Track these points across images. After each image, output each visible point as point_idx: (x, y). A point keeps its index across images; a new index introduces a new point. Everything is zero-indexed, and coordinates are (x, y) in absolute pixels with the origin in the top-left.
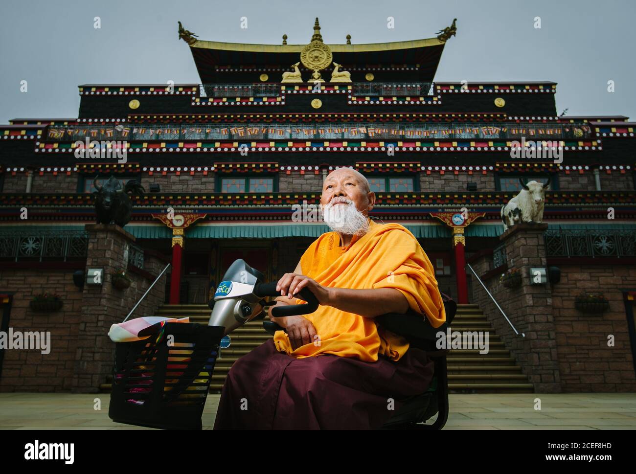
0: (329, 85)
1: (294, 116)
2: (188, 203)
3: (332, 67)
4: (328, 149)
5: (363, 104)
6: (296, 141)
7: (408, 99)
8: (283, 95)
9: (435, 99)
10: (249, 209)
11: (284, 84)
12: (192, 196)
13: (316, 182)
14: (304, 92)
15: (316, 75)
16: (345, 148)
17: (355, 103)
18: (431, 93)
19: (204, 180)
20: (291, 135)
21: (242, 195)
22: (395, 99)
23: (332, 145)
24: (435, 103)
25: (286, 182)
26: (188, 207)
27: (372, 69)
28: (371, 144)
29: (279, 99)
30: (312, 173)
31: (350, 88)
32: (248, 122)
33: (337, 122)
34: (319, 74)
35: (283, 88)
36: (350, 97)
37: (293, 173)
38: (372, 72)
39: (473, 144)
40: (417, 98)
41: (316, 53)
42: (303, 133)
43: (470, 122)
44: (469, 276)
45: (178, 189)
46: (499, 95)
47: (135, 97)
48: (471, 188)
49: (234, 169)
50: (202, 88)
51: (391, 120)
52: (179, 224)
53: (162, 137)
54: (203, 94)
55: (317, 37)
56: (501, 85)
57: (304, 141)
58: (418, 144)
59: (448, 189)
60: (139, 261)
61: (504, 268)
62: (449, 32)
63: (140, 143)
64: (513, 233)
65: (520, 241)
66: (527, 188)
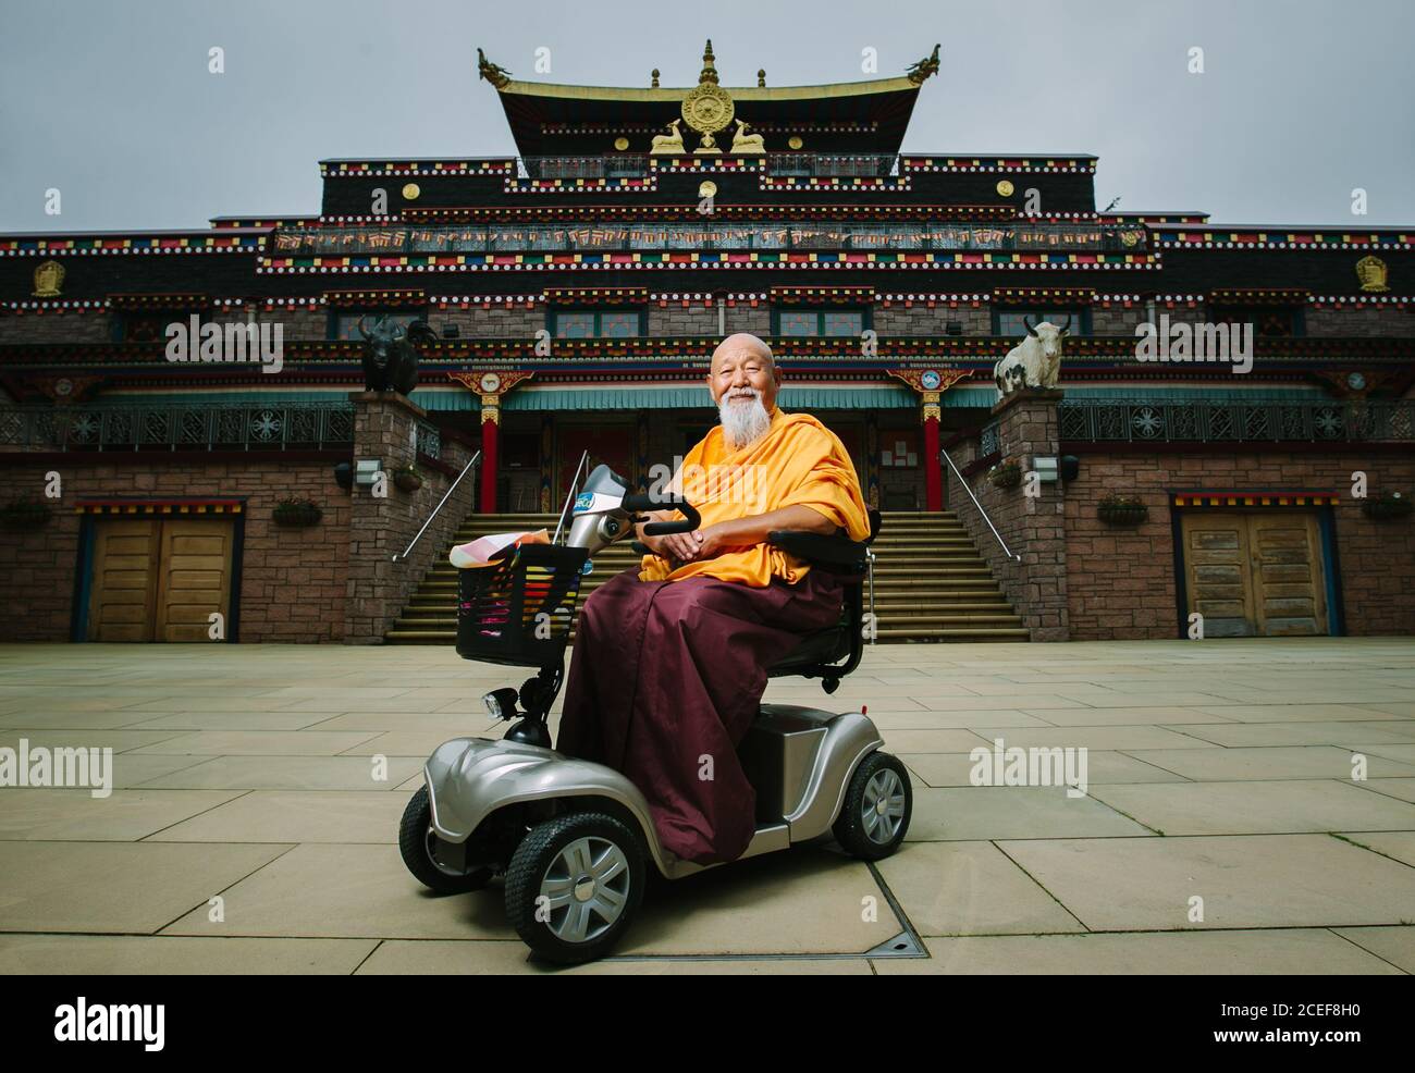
0: (730, 159)
1: (671, 209)
2: (505, 354)
3: (733, 126)
4: (727, 266)
5: (784, 191)
6: (674, 252)
7: (858, 181)
8: (653, 174)
9: (901, 182)
10: (601, 364)
11: (655, 157)
12: (511, 343)
13: (706, 319)
14: (688, 169)
15: (707, 140)
16: (754, 264)
17: (771, 187)
18: (895, 172)
19: (528, 316)
20: (666, 242)
21: (589, 342)
22: (835, 181)
23: (734, 259)
24: (900, 188)
25: (659, 318)
26: (504, 360)
27: (799, 130)
28: (796, 257)
29: (647, 182)
30: (701, 304)
31: (762, 162)
32: (597, 221)
33: (742, 220)
34: (713, 139)
35: (654, 163)
36: (762, 178)
37: (671, 305)
38: (799, 135)
39: (959, 258)
40: (873, 179)
41: (707, 104)
42: (687, 239)
43: (956, 220)
44: (945, 468)
45: (487, 330)
46: (1005, 176)
47: (412, 179)
48: (954, 330)
49: (577, 297)
50: (520, 163)
51: (829, 218)
52: (492, 388)
53: (457, 247)
54: (523, 173)
55: (709, 76)
56: (1009, 160)
57: (688, 252)
58: (872, 257)
59: (916, 331)
60: (433, 447)
61: (996, 457)
62: (928, 68)
63: (424, 256)
64: (1011, 404)
65: (1021, 417)
66: (1035, 334)
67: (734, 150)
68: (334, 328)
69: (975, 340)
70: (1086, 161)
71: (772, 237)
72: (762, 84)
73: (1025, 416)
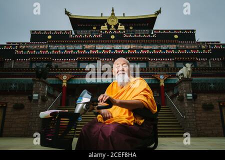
0: (117, 31)
1: (105, 41)
2: (68, 71)
3: (118, 24)
4: (117, 53)
5: (129, 37)
6: (105, 50)
7: (145, 35)
8: (101, 34)
9: (154, 35)
11: (102, 30)
12: (70, 69)
13: (112, 64)
14: (108, 33)
15: (113, 27)
16: (123, 52)
17: (126, 37)
18: (152, 33)
19: (74, 63)
20: (104, 48)
22: (140, 35)
23: (118, 51)
24: (154, 37)
25: (102, 64)
26: (68, 73)
28: (131, 51)
30: (111, 61)
31: (124, 31)
32: (89, 43)
33: (120, 43)
36: (124, 35)
37: (105, 61)
38: (132, 26)
39: (167, 51)
40: (148, 35)
41: (113, 20)
42: (108, 47)
43: (166, 43)
44: (166, 97)
45: (64, 66)
46: (176, 34)
47: (50, 34)
48: (166, 66)
49: (84, 59)
50: (73, 32)
51: (138, 43)
52: (65, 79)
53: (59, 49)
54: (73, 34)
55: (113, 14)
56: (177, 31)
57: (108, 50)
58: (148, 51)
59: (158, 67)
60: (51, 91)
61: (178, 94)
62: (159, 12)
63: (52, 50)
64: (181, 81)
65: (183, 85)
66: (186, 66)
67: (118, 29)
68: (31, 65)
69: (171, 68)
70: (193, 31)
71: (127, 47)
72: (124, 16)
73: (184, 84)
